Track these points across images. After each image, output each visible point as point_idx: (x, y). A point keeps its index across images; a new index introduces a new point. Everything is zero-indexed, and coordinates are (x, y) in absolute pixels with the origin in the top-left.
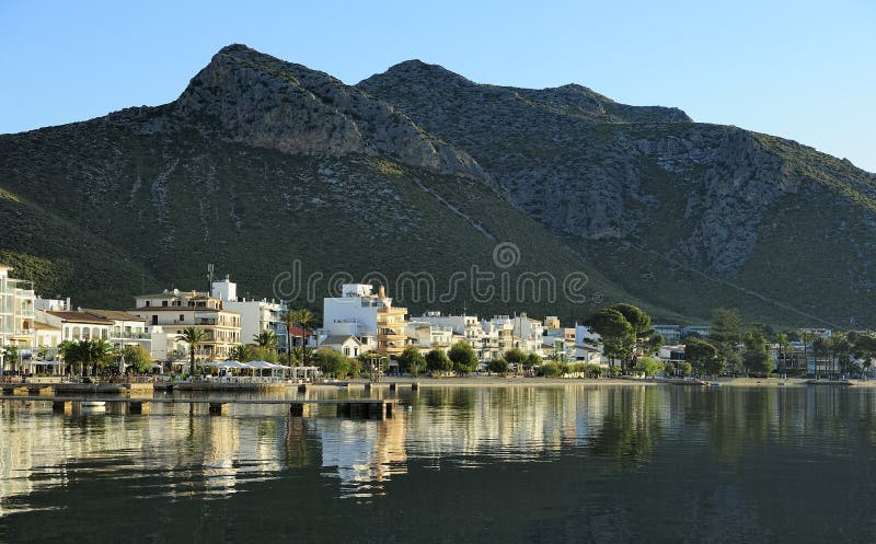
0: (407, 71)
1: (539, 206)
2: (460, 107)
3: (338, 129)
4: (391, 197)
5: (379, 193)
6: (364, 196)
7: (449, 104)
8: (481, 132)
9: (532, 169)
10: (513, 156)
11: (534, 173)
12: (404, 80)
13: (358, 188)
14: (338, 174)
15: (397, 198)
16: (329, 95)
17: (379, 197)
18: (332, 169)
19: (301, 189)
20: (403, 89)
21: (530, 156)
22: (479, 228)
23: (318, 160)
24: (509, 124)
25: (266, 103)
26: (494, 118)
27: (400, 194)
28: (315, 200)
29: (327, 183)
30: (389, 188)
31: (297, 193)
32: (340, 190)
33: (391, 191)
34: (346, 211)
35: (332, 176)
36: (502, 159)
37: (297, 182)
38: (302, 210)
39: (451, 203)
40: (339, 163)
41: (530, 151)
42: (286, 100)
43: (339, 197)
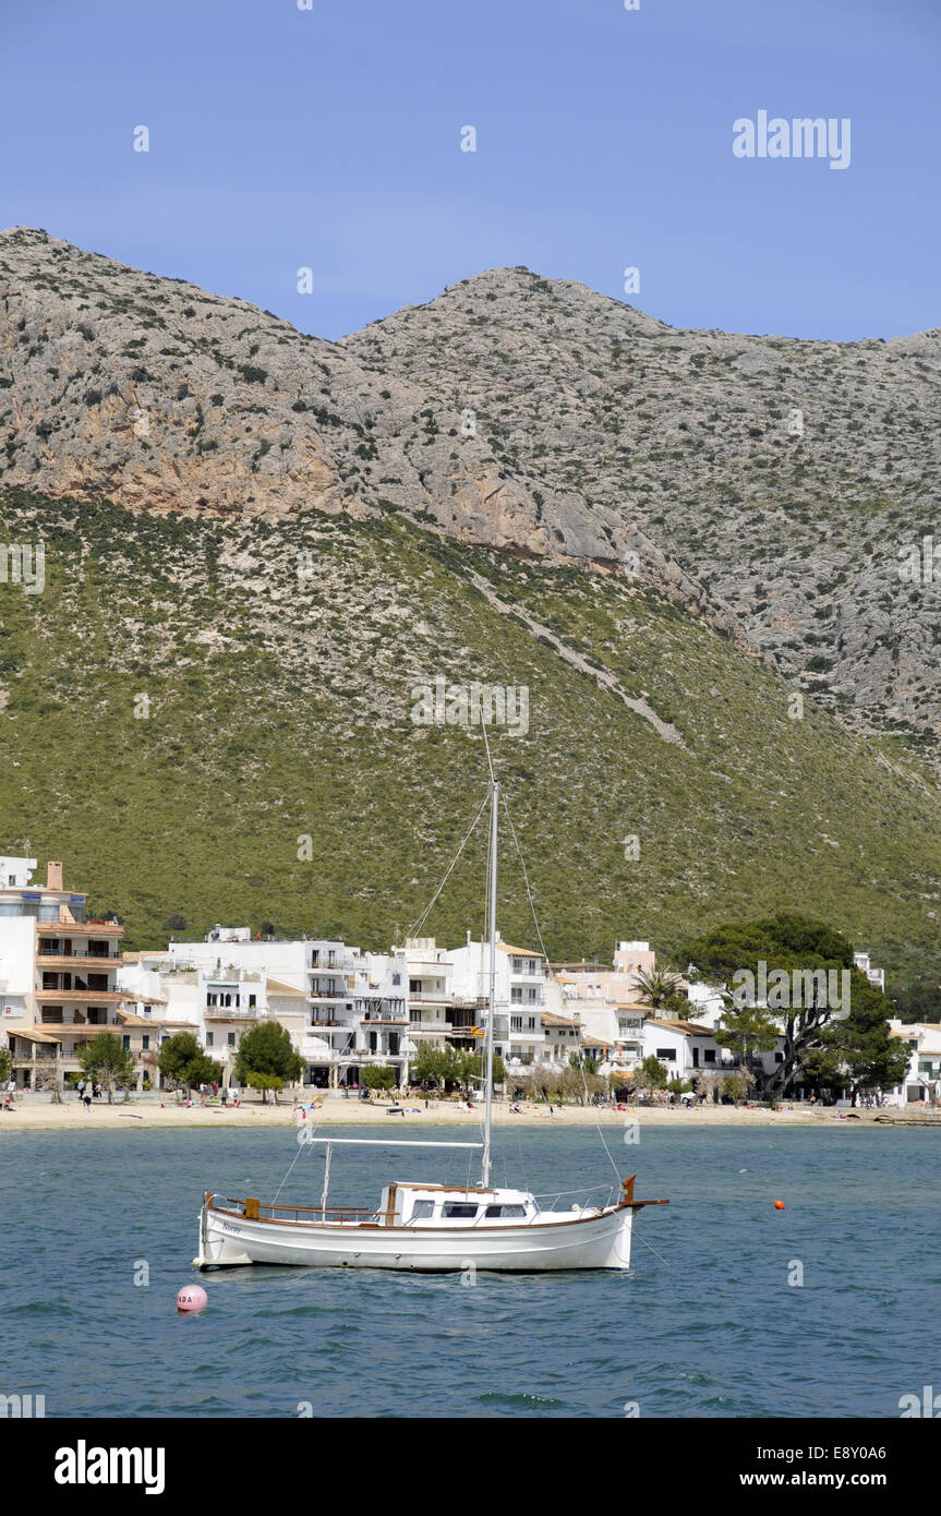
0: (492, 297)
1: (824, 651)
2: (625, 389)
3: (275, 450)
4: (407, 627)
5: (375, 616)
6: (335, 623)
7: (597, 382)
8: (678, 456)
9: (806, 552)
10: (761, 519)
11: (813, 562)
12: (483, 320)
13: (319, 602)
14: (270, 567)
15: (422, 628)
16: (257, 361)
17: (372, 625)
18: (255, 554)
19: (170, 607)
20: (478, 344)
21: (805, 520)
22: (639, 706)
23: (220, 531)
24: (755, 434)
25: (90, 383)
26: (716, 417)
27: (432, 620)
28: (208, 636)
29: (241, 590)
30: (402, 604)
31: (162, 616)
32: (275, 609)
33: (405, 612)
34: (285, 663)
35: (256, 573)
36: (730, 527)
37: (163, 587)
38: (171, 663)
39: (566, 643)
40: (276, 539)
41: (804, 505)
42: (140, 376)
43: (268, 628)
